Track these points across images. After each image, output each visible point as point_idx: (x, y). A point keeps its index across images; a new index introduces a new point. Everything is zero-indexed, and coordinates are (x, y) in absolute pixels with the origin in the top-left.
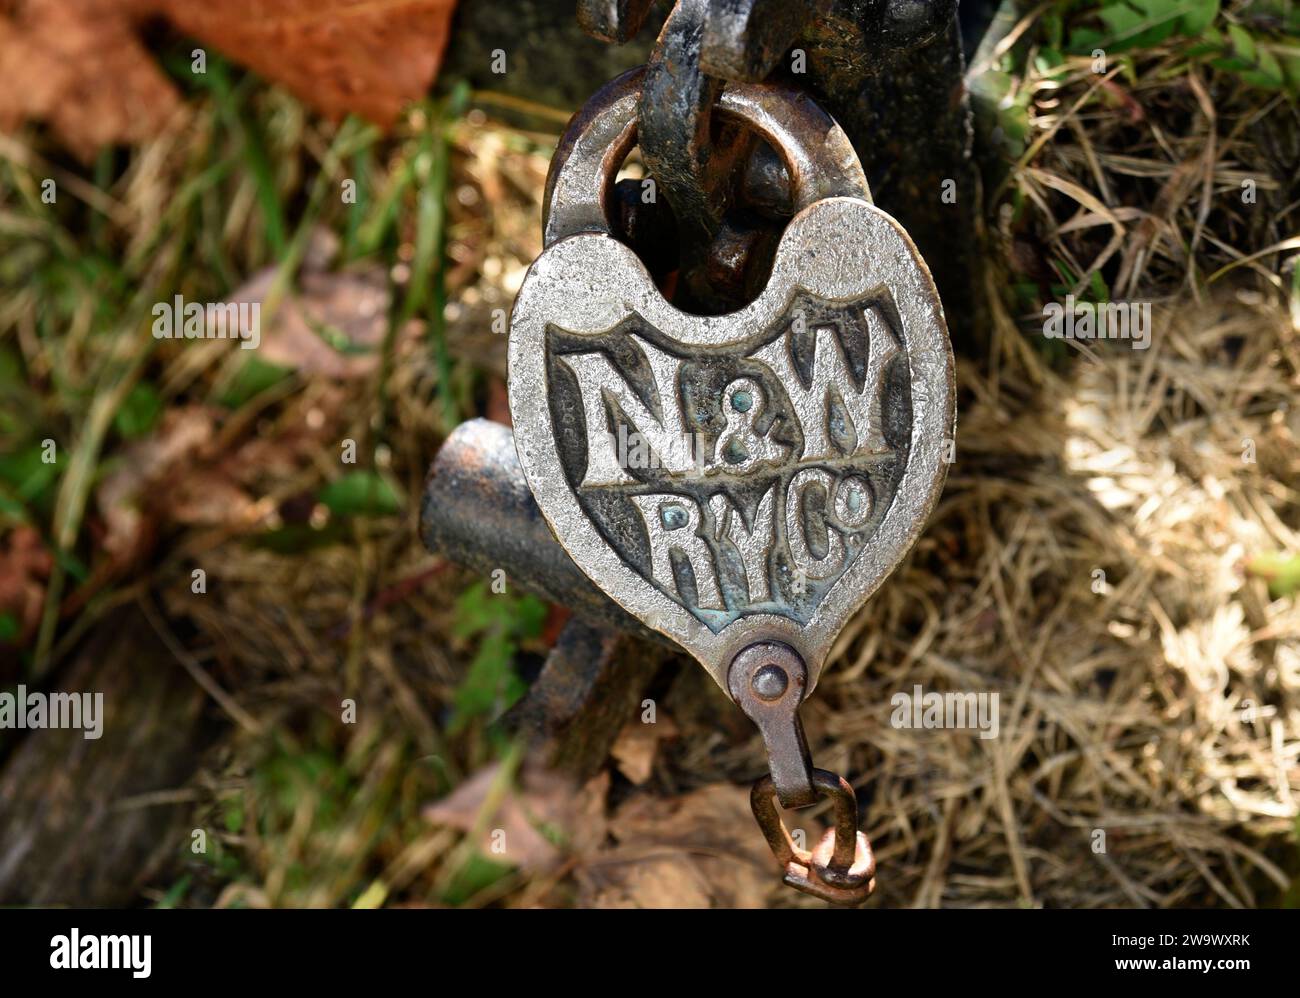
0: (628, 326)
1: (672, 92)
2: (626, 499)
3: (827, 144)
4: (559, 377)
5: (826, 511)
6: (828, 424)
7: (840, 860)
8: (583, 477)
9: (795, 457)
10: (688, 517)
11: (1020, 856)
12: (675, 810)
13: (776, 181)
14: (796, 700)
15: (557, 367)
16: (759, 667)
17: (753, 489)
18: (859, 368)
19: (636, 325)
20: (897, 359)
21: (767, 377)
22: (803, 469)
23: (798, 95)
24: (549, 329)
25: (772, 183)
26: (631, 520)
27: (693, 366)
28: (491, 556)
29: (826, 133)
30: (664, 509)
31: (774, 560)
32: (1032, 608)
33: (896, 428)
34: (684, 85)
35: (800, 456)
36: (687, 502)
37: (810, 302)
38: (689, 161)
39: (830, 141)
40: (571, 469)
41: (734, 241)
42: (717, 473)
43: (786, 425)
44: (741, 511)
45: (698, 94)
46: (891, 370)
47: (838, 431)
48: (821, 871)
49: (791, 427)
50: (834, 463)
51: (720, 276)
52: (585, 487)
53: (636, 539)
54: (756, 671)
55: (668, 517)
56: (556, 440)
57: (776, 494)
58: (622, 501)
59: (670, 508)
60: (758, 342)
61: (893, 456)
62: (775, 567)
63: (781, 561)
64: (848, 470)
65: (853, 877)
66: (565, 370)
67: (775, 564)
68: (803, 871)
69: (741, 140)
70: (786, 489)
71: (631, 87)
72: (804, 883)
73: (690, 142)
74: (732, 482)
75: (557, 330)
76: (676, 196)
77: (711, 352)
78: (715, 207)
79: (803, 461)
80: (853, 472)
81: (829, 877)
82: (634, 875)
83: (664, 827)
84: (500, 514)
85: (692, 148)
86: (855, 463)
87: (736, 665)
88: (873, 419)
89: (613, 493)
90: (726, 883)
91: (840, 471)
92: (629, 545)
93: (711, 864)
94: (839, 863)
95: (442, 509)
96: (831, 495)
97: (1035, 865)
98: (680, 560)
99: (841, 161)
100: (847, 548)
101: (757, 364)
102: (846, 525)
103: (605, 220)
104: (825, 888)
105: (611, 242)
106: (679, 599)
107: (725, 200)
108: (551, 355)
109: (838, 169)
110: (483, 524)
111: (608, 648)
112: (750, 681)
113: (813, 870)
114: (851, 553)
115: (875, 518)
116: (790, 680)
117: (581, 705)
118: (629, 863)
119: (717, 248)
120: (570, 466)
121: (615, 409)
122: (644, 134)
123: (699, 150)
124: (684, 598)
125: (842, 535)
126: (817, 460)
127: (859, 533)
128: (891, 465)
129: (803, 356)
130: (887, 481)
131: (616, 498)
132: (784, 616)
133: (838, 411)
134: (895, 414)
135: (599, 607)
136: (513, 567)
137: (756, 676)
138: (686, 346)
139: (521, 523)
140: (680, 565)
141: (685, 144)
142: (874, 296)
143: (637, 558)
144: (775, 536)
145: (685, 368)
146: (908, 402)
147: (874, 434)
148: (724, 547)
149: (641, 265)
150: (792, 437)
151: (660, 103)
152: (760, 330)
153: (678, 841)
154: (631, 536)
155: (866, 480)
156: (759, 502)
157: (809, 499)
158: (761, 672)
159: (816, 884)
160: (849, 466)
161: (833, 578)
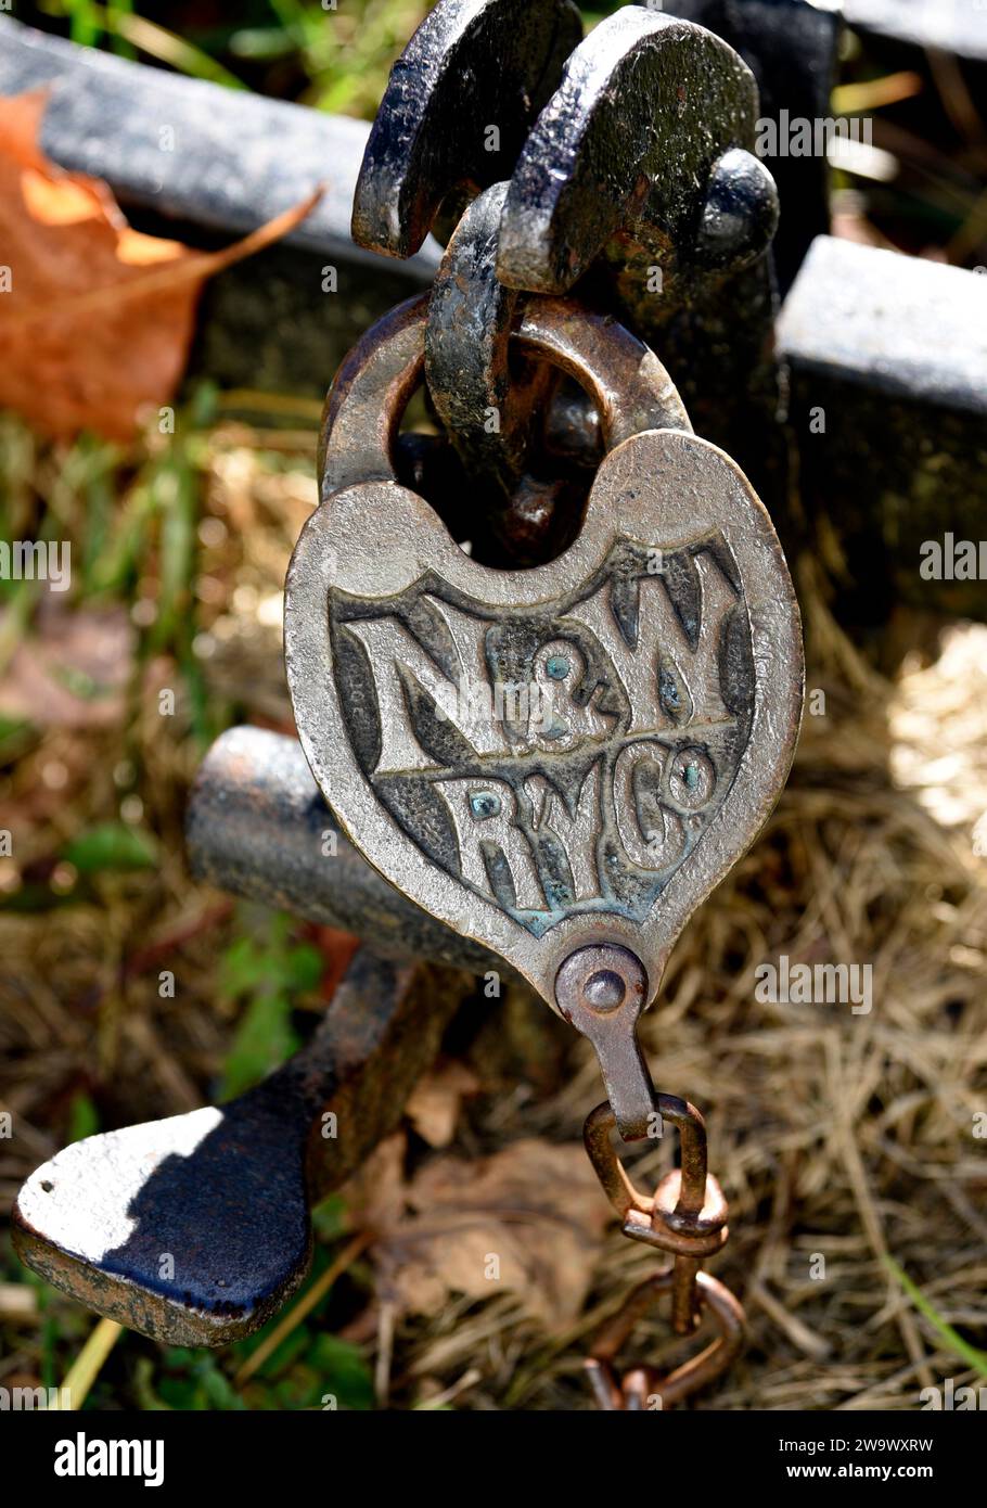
0: (422, 587)
1: (464, 312)
2: (427, 787)
3: (641, 372)
4: (345, 649)
5: (659, 790)
6: (659, 690)
7: (688, 1205)
8: (377, 763)
9: (621, 729)
10: (501, 804)
11: (872, 1211)
12: (482, 1172)
13: (582, 424)
14: (635, 1010)
15: (342, 637)
16: (591, 974)
17: (574, 769)
18: (691, 624)
19: (432, 586)
20: (734, 611)
21: (586, 638)
22: (631, 743)
23: (606, 318)
24: (331, 593)
25: (577, 428)
26: (435, 811)
27: (499, 629)
28: (268, 877)
29: (639, 360)
30: (472, 796)
31: (602, 850)
32: (868, 934)
33: (736, 692)
34: (478, 302)
35: (627, 728)
36: (498, 787)
37: (631, 550)
38: (485, 393)
39: (644, 368)
40: (362, 755)
41: (538, 492)
42: (532, 752)
43: (609, 694)
44: (562, 794)
45: (494, 311)
46: (728, 624)
47: (669, 697)
48: (666, 1217)
49: (615, 696)
50: (667, 734)
51: (523, 533)
52: (380, 774)
53: (441, 833)
54: (587, 979)
55: (477, 806)
56: (344, 721)
57: (602, 772)
58: (423, 788)
59: (479, 795)
60: (574, 598)
61: (735, 724)
62: (604, 857)
63: (610, 852)
64: (683, 742)
65: (704, 1223)
66: (351, 640)
67: (603, 856)
68: (646, 1220)
69: (541, 376)
70: (613, 767)
71: (414, 315)
72: (648, 1233)
73: (486, 368)
74: (550, 762)
75: (340, 594)
76: (468, 444)
77: (518, 613)
78: (514, 453)
79: (631, 734)
80: (690, 744)
81: (677, 1224)
82: (438, 1249)
83: (471, 1192)
84: (276, 828)
85: (490, 377)
86: (691, 733)
87: (565, 972)
88: (709, 681)
89: (412, 781)
90: (545, 1252)
91: (674, 745)
92: (434, 840)
93: (527, 1232)
94: (687, 1207)
95: (209, 827)
96: (664, 771)
97: (890, 1222)
98: (493, 855)
99: (659, 390)
100: (686, 833)
101: (572, 624)
102: (685, 805)
103: (390, 468)
104: (672, 1238)
105: (399, 491)
106: (494, 900)
107: (524, 445)
108: (335, 623)
109: (654, 400)
110: (257, 842)
111: (404, 980)
112: (581, 990)
113: (657, 1217)
114: (690, 838)
115: (716, 796)
116: (628, 990)
117: (375, 1047)
118: (432, 1235)
119: (518, 501)
120: (361, 751)
121: (411, 683)
122: (432, 365)
123: (496, 379)
124: (499, 899)
125: (679, 817)
126: (647, 731)
127: (699, 814)
128: (732, 734)
129: (625, 614)
130: (728, 753)
131: (415, 786)
132: (617, 914)
133: (669, 674)
134: (734, 676)
135: (394, 929)
136: (293, 889)
137: (587, 984)
138: (490, 607)
139: (301, 836)
140: (493, 861)
141: (482, 371)
142: (705, 541)
143: (444, 853)
144: (602, 823)
145: (489, 632)
146: (749, 660)
147: (713, 699)
148: (543, 838)
149: (435, 515)
150: (616, 707)
151: (451, 326)
152: (575, 585)
153: (488, 1207)
154: (435, 829)
155: (705, 753)
156: (582, 783)
157: (640, 778)
158: (594, 979)
159: (661, 1233)
160: (683, 738)
161: (672, 868)
